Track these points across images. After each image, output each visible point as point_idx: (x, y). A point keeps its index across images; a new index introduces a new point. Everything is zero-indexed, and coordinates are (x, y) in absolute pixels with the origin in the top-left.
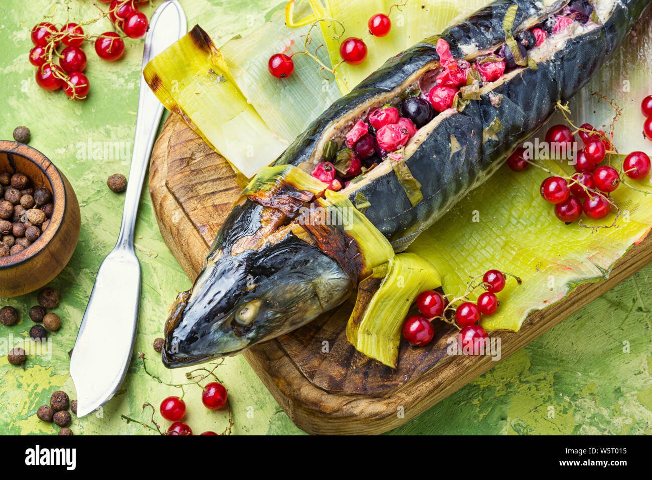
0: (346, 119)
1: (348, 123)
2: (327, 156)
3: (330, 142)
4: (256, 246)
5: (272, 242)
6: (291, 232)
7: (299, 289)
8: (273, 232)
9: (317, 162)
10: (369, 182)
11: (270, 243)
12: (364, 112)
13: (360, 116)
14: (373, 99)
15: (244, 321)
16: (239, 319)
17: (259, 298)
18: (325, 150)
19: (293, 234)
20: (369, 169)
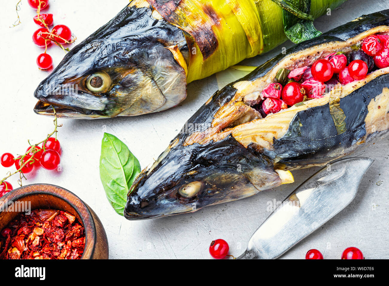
0: (302, 54)
1: (303, 58)
2: (279, 79)
3: (284, 69)
4: (203, 141)
5: (215, 140)
6: (231, 135)
7: (232, 178)
8: (218, 133)
9: (270, 81)
10: (306, 109)
11: (214, 141)
12: (318, 53)
13: (314, 55)
14: (328, 44)
15: (187, 195)
16: (183, 193)
17: (200, 180)
18: (278, 74)
19: (232, 136)
20: (308, 99)
